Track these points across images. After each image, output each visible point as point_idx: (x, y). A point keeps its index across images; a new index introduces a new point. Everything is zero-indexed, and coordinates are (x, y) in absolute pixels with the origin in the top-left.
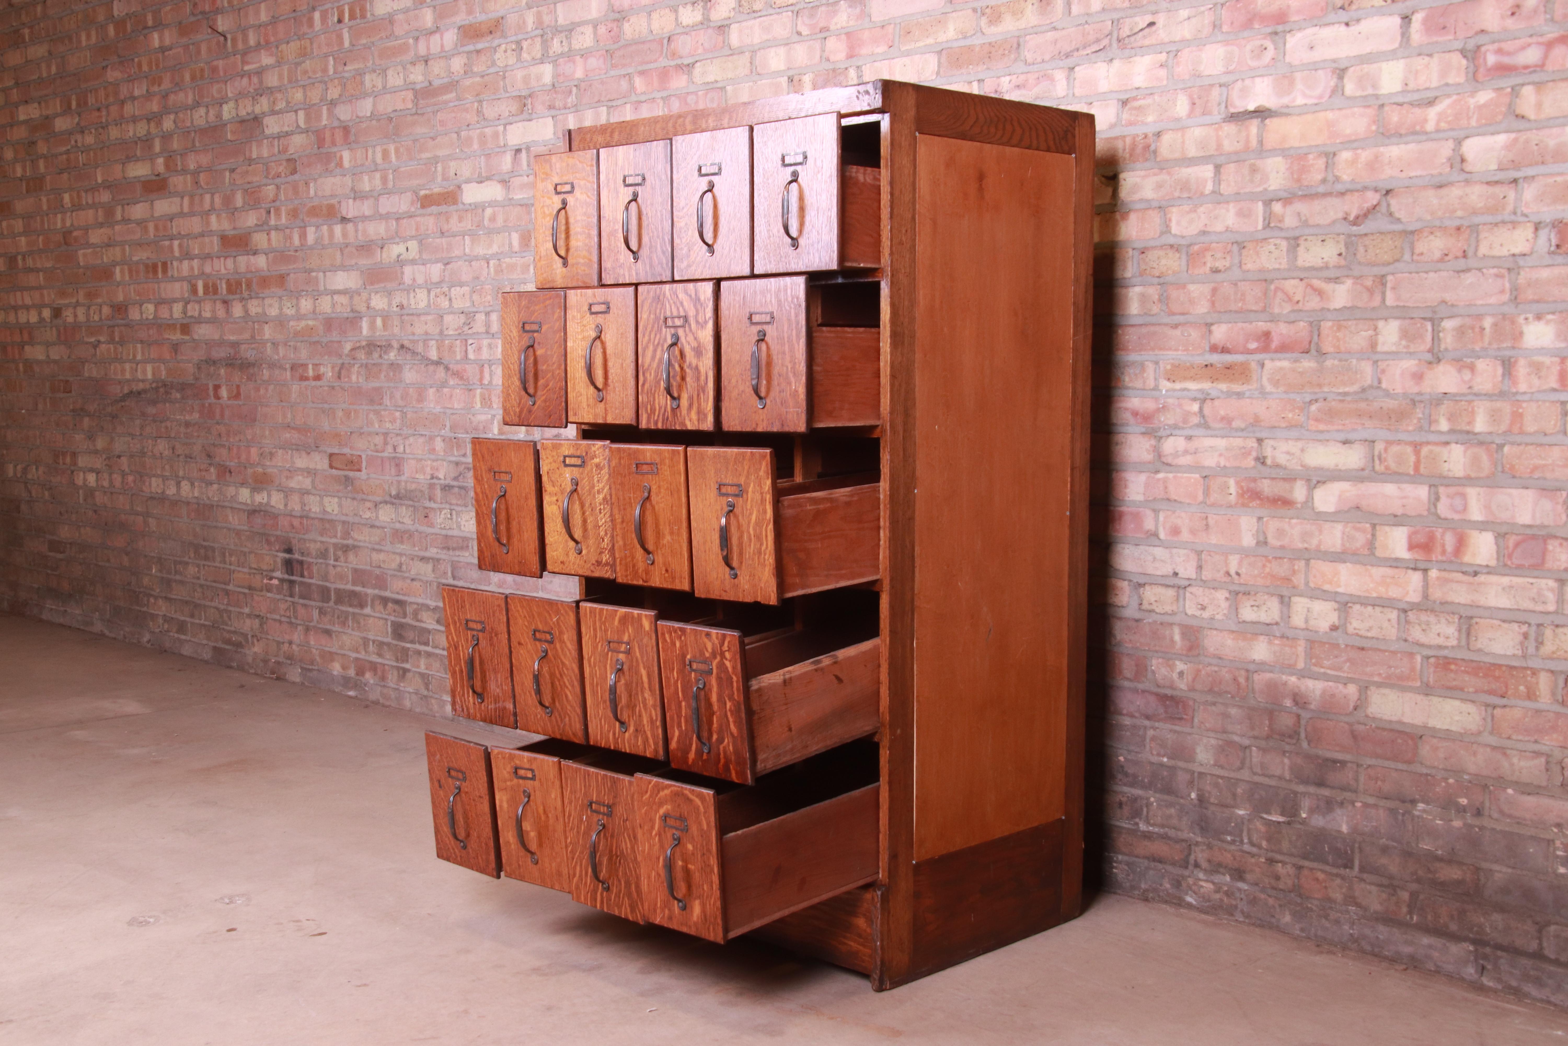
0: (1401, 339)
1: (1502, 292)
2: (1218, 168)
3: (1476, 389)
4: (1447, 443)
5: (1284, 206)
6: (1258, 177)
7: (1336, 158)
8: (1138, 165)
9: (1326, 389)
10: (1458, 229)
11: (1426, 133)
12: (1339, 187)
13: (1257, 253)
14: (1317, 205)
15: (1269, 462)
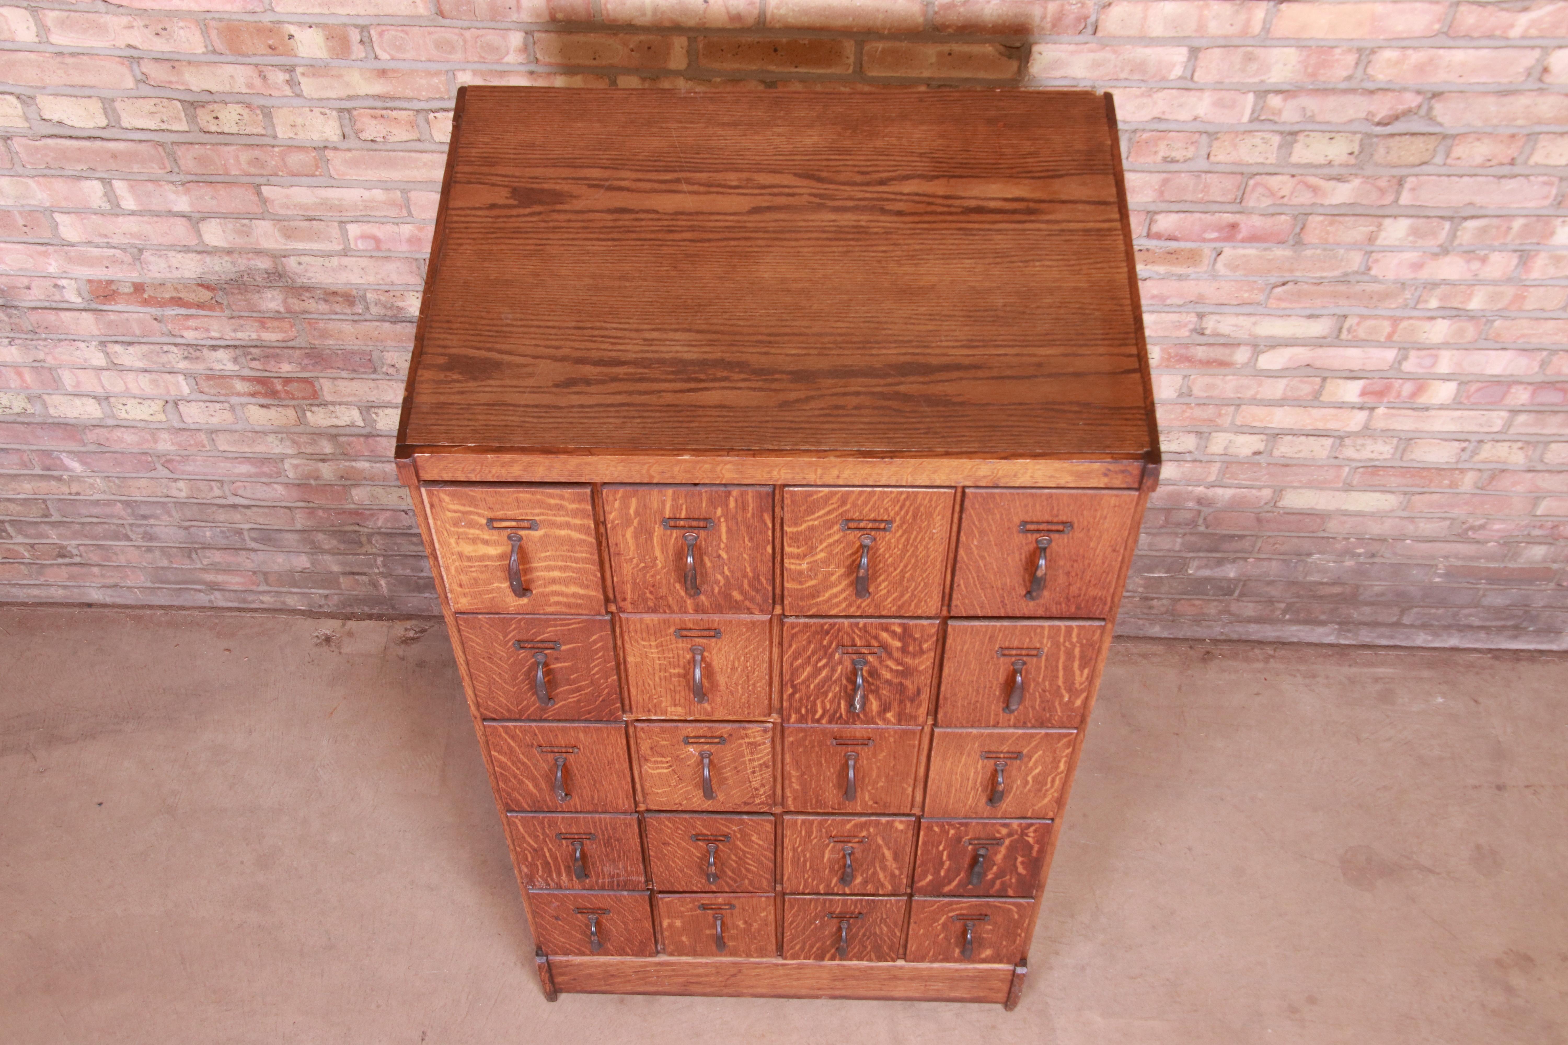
0: (1408, 235)
1: (1546, 197)
2: (1194, 52)
3: (1481, 277)
4: (1432, 318)
5: (1285, 100)
6: (1254, 66)
7: (1374, 58)
8: (1065, 38)
9: (1298, 274)
10: (1513, 136)
11: (1507, 39)
12: (1370, 86)
13: (1235, 146)
14: (1332, 101)
15: (1207, 332)
